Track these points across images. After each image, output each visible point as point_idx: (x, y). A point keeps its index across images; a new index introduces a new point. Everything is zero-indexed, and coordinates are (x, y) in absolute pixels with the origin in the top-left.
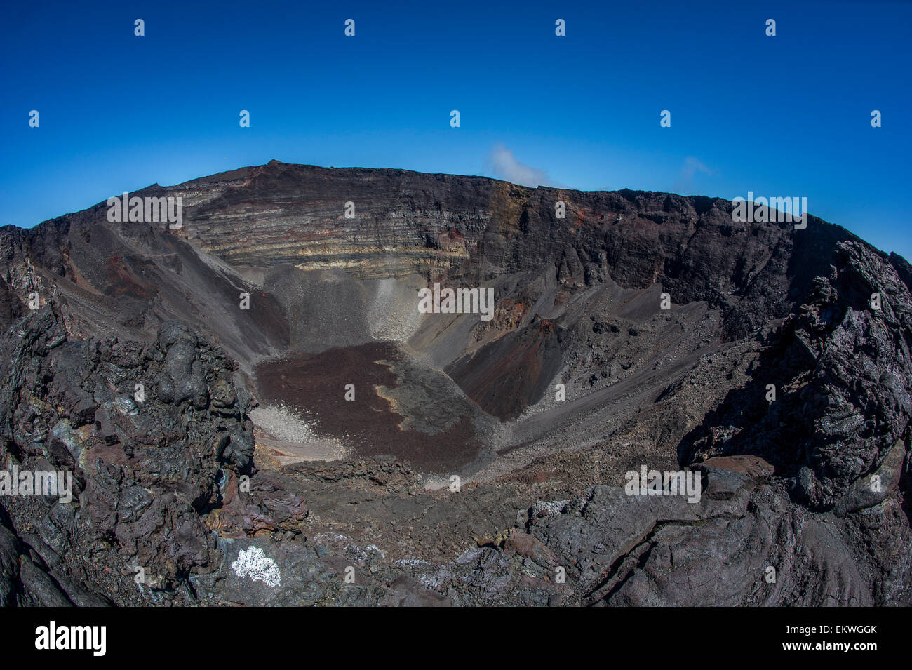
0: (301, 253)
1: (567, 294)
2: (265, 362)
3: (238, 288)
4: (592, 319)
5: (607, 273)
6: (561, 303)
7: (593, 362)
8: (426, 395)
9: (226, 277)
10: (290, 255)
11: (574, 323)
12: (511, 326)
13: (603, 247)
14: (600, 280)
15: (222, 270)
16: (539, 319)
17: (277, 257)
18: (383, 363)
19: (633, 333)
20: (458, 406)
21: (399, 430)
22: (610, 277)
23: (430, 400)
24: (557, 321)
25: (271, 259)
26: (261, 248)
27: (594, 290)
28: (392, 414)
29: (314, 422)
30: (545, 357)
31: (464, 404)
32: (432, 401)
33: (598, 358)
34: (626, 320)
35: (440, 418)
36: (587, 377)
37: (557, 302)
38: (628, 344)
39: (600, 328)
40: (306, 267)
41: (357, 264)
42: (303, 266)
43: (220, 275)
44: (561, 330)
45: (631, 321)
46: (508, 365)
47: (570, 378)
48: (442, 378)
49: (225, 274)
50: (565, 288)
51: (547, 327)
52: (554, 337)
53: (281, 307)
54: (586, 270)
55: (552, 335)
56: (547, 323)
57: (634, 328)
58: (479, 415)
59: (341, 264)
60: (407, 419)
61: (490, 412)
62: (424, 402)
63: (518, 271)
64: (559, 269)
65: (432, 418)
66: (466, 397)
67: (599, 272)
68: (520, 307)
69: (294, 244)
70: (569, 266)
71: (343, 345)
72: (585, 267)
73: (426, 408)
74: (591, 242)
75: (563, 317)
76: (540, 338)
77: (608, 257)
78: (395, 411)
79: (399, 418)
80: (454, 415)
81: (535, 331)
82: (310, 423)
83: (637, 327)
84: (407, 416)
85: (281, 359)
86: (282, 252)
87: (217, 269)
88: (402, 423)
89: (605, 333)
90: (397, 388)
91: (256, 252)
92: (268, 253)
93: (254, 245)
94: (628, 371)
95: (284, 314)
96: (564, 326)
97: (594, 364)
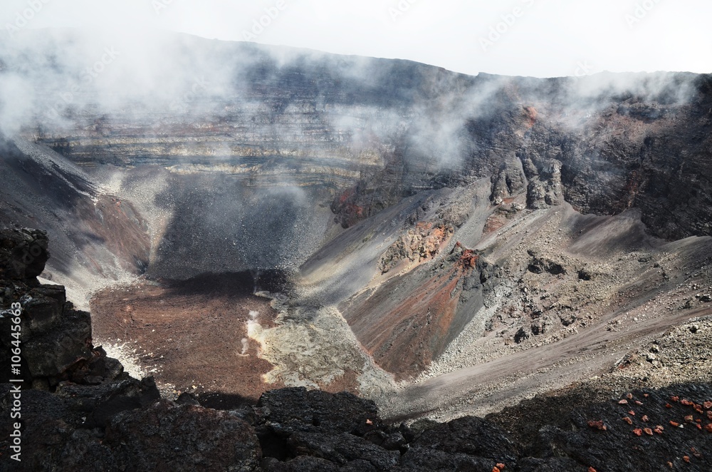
0: (173, 152)
1: (502, 218)
2: (108, 289)
3: (79, 192)
4: (530, 253)
5: (559, 192)
6: (493, 230)
7: (524, 310)
8: (307, 339)
9: (61, 176)
10: (160, 153)
11: (505, 256)
12: (425, 257)
13: (558, 157)
14: (548, 200)
15: (54, 165)
16: (460, 250)
17: (141, 154)
18: (263, 295)
19: (583, 276)
20: (344, 356)
21: (260, 382)
22: (563, 197)
23: (311, 345)
24: (482, 253)
25: (132, 157)
26: (118, 141)
27: (539, 214)
28: (259, 360)
29: (154, 367)
30: (463, 300)
31: (353, 352)
32: (314, 347)
33: (531, 307)
34: (578, 256)
35: (318, 369)
36: (514, 331)
37: (488, 228)
38: (576, 290)
39: (539, 266)
40: (180, 170)
41: (247, 169)
42: (177, 168)
43: (50, 172)
44: (485, 265)
45: (584, 260)
46: (414, 306)
47: (491, 330)
48: (333, 318)
49: (61, 171)
50: (500, 210)
51: (469, 260)
52: (477, 274)
53: (140, 220)
54: (530, 187)
55: (474, 272)
56: (469, 255)
57: (586, 269)
58: (368, 369)
59: (227, 169)
60: (277, 368)
61: (384, 367)
62: (303, 347)
63: (443, 186)
64: (495, 185)
65: (308, 369)
66: (358, 345)
67: (548, 191)
68: (438, 233)
69: (164, 139)
70: (509, 183)
71: (217, 270)
72: (530, 184)
73: (304, 356)
74: (542, 150)
75: (491, 249)
76: (459, 273)
77: (563, 170)
78: (264, 357)
79: (267, 367)
80: (336, 367)
81: (453, 264)
82: (149, 369)
83: (591, 268)
84: (277, 364)
85: (132, 286)
86: (147, 149)
87: (48, 165)
88: (268, 373)
89: (544, 274)
90: (275, 328)
91: (110, 146)
92: (127, 149)
93: (108, 137)
94: (569, 328)
95: (145, 228)
96: (490, 260)
97: (524, 314)
